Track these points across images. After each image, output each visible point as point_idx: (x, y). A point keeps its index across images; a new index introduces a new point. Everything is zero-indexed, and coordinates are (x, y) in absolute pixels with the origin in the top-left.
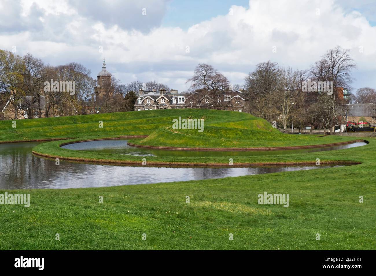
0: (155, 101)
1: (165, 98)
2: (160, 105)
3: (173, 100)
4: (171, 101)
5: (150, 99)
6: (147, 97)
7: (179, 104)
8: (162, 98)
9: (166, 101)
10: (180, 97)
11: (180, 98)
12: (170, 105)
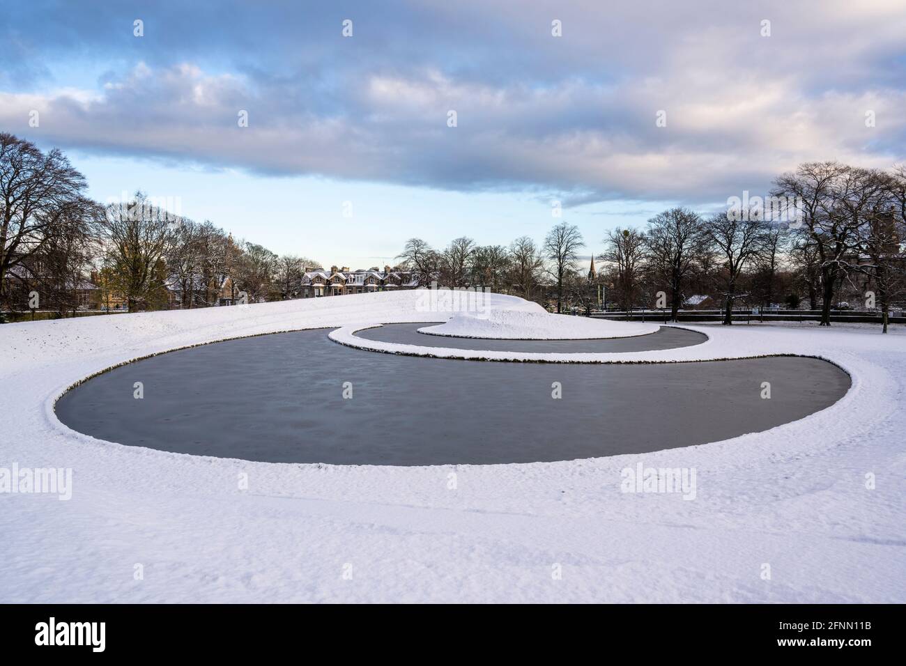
0: (327, 280)
1: (339, 276)
4: (346, 280)
5: (321, 278)
6: (317, 275)
7: (356, 284)
8: (336, 277)
9: (340, 280)
11: (358, 277)
12: (345, 284)
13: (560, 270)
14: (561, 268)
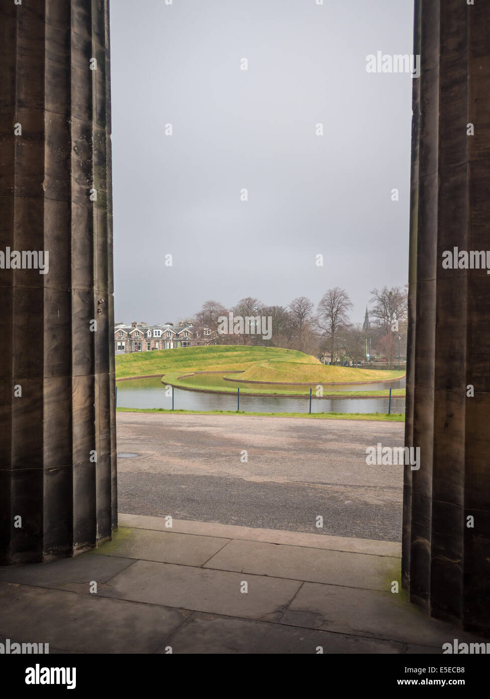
0: (128, 334)
1: (139, 331)
2: (135, 338)
3: (148, 334)
4: (146, 335)
5: (122, 332)
6: (119, 330)
7: (155, 338)
8: (136, 331)
9: (140, 334)
10: (156, 330)
11: (156, 332)
12: (145, 338)
13: (333, 326)
14: (333, 324)
